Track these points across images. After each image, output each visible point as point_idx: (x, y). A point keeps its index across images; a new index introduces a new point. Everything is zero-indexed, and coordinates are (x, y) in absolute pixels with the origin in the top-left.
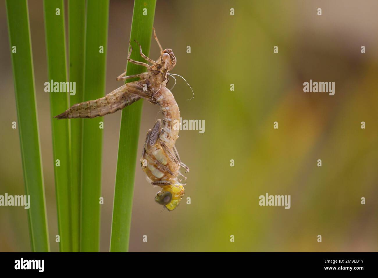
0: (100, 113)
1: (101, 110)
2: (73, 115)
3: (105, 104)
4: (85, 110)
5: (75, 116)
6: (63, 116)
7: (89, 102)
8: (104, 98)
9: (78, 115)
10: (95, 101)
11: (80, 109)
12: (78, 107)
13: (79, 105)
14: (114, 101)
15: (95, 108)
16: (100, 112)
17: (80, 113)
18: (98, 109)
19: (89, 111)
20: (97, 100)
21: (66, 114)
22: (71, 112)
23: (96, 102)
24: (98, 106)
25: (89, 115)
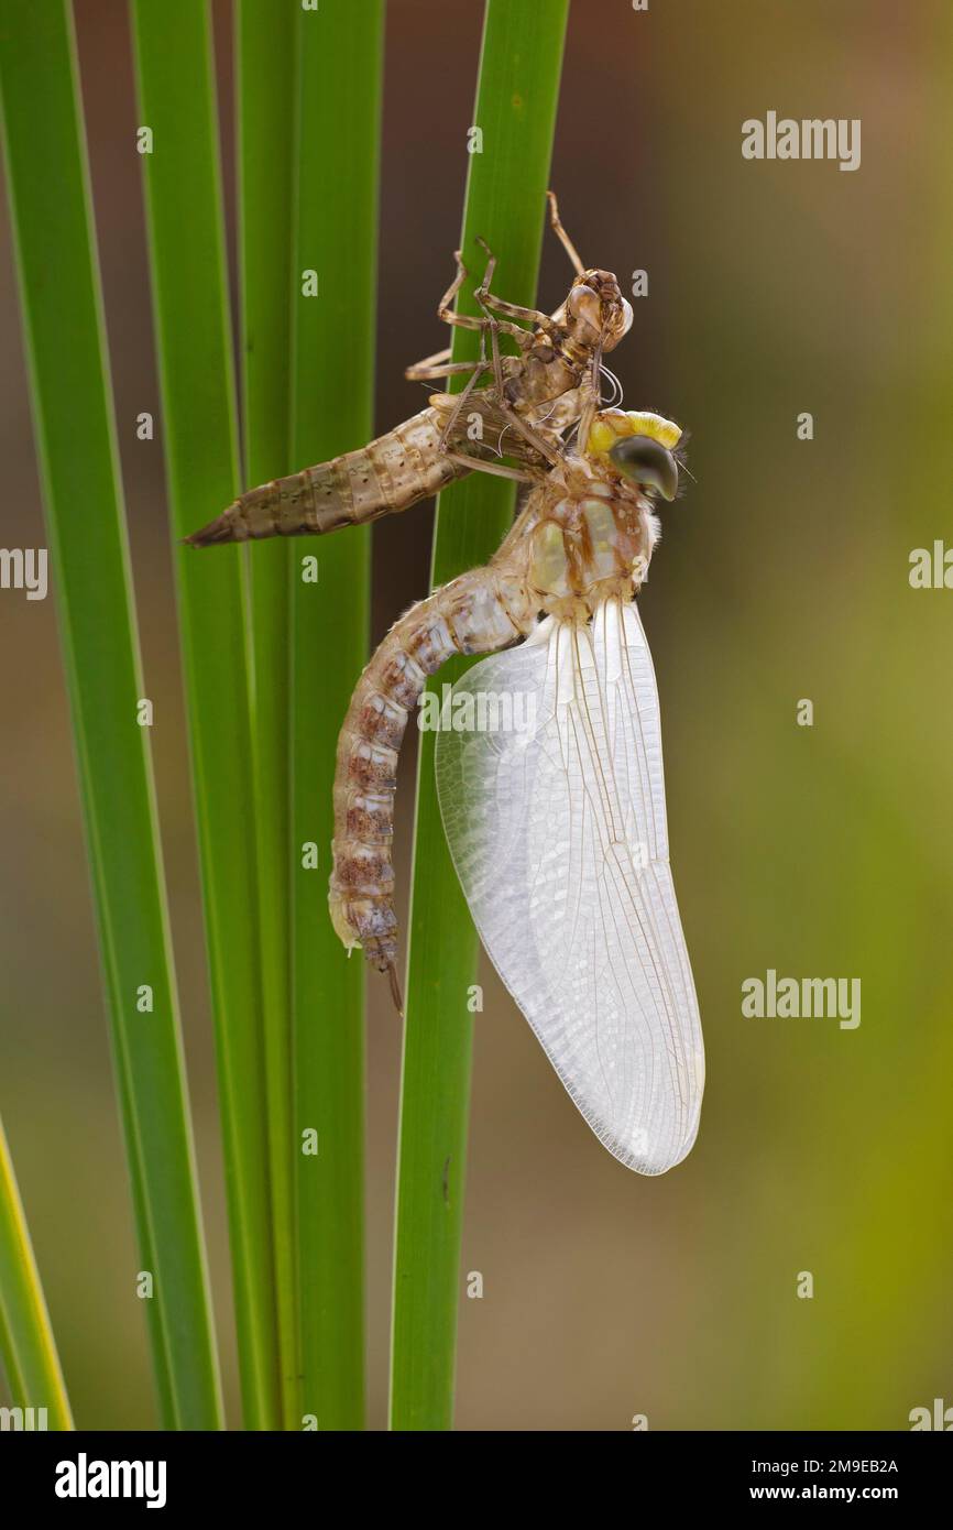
0: (349, 510)
1: (351, 497)
2: (249, 524)
3: (367, 472)
4: (294, 501)
5: (258, 528)
6: (216, 532)
7: (308, 472)
8: (361, 452)
9: (271, 523)
10: (329, 464)
11: (275, 501)
12: (266, 492)
13: (270, 485)
14: (401, 462)
15: (329, 490)
16: (351, 505)
17: (276, 515)
18: (340, 493)
19: (308, 504)
20: (334, 461)
21: (226, 523)
22: (243, 516)
23: (334, 470)
24: (340, 485)
25: (310, 521)
